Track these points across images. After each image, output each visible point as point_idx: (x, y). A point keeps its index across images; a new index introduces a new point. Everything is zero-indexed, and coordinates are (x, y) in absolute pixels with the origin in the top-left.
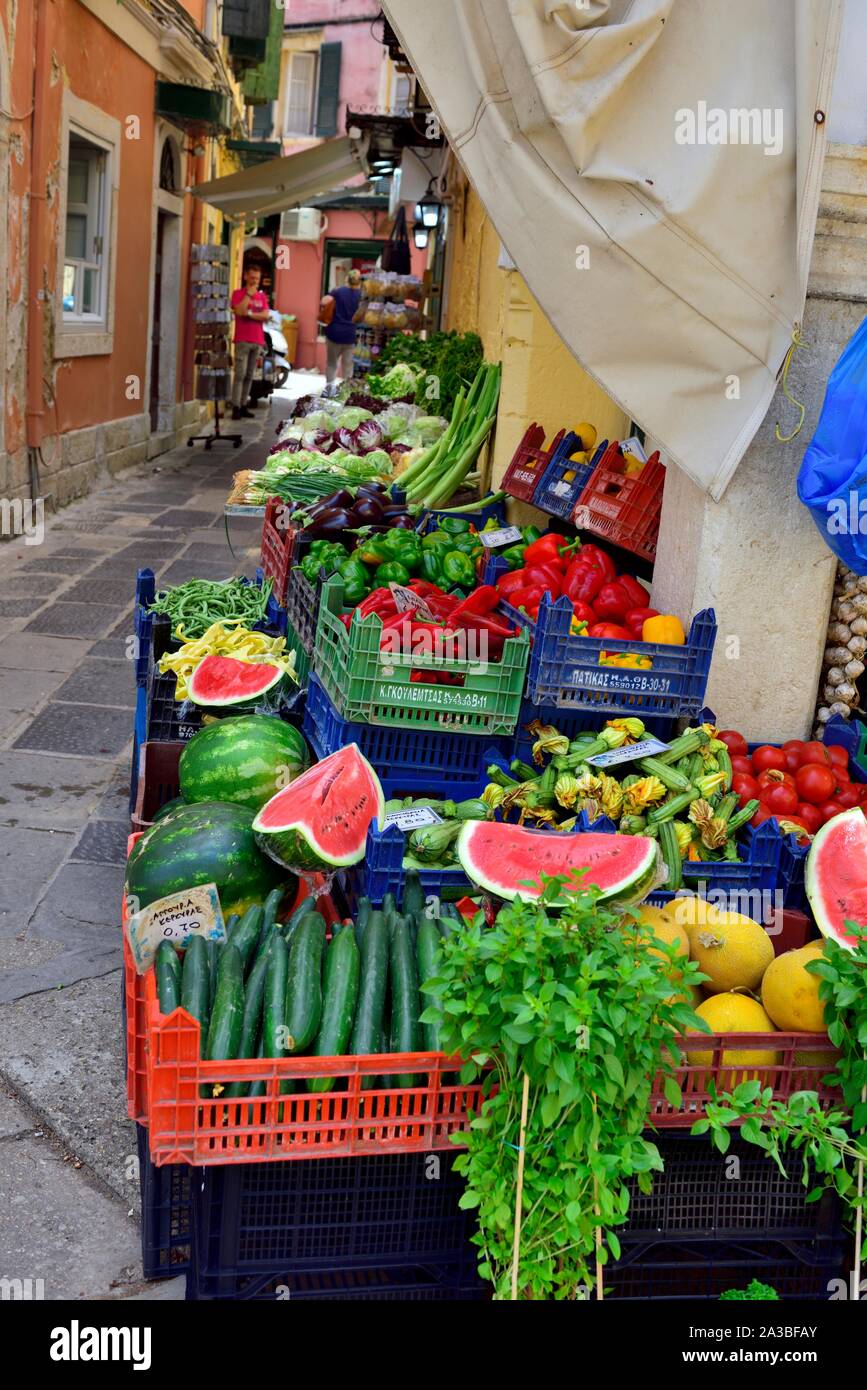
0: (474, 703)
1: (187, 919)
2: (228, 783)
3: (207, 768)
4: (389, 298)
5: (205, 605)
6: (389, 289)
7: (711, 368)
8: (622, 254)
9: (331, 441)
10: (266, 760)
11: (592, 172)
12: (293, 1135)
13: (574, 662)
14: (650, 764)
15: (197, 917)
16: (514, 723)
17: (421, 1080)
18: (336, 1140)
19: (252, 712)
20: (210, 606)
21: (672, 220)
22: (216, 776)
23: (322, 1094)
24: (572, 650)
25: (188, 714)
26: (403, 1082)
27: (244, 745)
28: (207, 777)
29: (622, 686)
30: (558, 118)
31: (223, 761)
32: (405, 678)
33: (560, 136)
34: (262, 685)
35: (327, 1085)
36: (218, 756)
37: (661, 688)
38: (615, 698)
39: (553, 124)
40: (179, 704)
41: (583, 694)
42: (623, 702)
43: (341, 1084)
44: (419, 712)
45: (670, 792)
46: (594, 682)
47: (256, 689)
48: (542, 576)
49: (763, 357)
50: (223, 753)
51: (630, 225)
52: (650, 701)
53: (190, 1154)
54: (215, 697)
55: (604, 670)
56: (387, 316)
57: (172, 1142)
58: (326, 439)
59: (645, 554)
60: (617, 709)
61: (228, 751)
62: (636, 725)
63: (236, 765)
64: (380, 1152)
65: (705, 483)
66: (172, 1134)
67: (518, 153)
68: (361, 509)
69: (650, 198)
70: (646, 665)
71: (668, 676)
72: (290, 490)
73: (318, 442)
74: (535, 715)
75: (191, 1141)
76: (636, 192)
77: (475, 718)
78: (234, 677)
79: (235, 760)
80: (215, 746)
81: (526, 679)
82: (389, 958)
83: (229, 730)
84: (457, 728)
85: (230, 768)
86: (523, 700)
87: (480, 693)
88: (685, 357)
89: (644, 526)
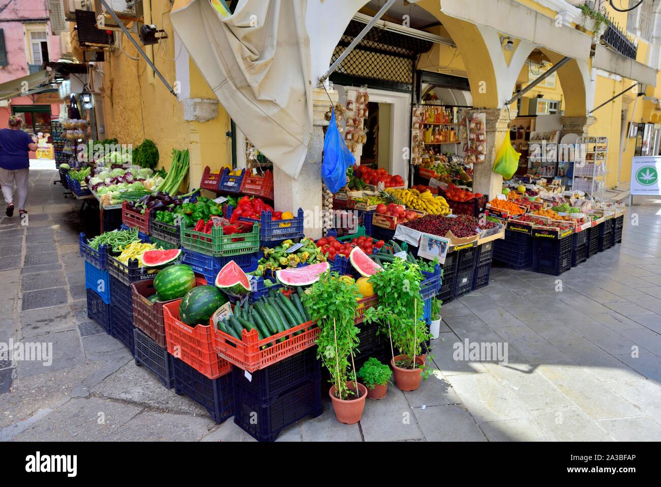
0: (248, 245)
1: (223, 314)
2: (177, 286)
3: (168, 283)
4: (75, 128)
5: (117, 240)
6: (75, 125)
7: (290, 146)
8: (270, 119)
9: (116, 181)
10: (187, 276)
11: (260, 98)
12: (279, 354)
13: (273, 228)
14: (302, 249)
15: (226, 312)
16: (259, 248)
17: (303, 331)
18: (288, 352)
19: (174, 264)
20: (119, 239)
21: (282, 110)
22: (173, 284)
23: (284, 341)
24: (273, 225)
25: (144, 271)
26: (299, 333)
27: (179, 273)
28: (169, 286)
29: (285, 232)
30: (252, 85)
31: (174, 279)
32: (230, 242)
33: (252, 90)
34: (175, 255)
35: (285, 339)
36: (172, 279)
37: (293, 230)
38: (284, 235)
39: (249, 86)
40: (140, 269)
41: (277, 236)
42: (286, 236)
43: (287, 337)
44: (235, 250)
45: (311, 254)
46: (278, 232)
47: (173, 257)
48: (248, 208)
49: (302, 141)
50: (173, 277)
51: (272, 111)
52: (291, 235)
53: (259, 367)
54: (157, 263)
55: (280, 228)
56: (76, 135)
57: (254, 365)
58: (114, 180)
59: (270, 197)
60: (284, 238)
61: (174, 276)
62: (290, 241)
63: (178, 280)
64: (298, 352)
65: (292, 176)
66: (254, 363)
67: (239, 94)
68: (165, 199)
69: (276, 104)
70: (289, 225)
71: (294, 227)
72: (126, 198)
73: (112, 182)
74: (264, 244)
75: (259, 363)
76: (272, 103)
77: (249, 249)
78: (162, 255)
79: (178, 278)
80: (169, 276)
81: (260, 235)
82: (280, 307)
83: (172, 270)
84: (245, 253)
85: (177, 281)
86: (260, 241)
87: (249, 242)
88: (284, 144)
89: (269, 190)
